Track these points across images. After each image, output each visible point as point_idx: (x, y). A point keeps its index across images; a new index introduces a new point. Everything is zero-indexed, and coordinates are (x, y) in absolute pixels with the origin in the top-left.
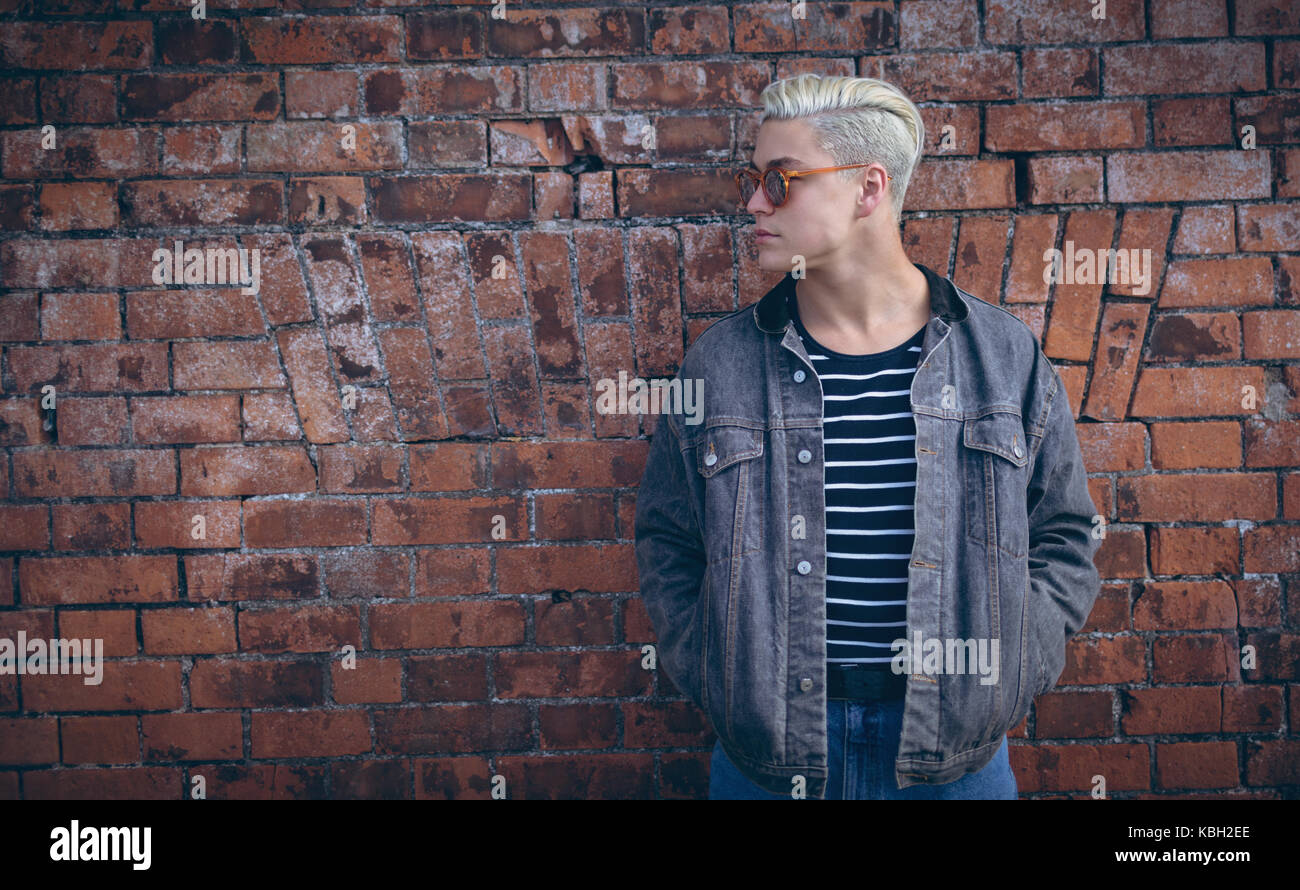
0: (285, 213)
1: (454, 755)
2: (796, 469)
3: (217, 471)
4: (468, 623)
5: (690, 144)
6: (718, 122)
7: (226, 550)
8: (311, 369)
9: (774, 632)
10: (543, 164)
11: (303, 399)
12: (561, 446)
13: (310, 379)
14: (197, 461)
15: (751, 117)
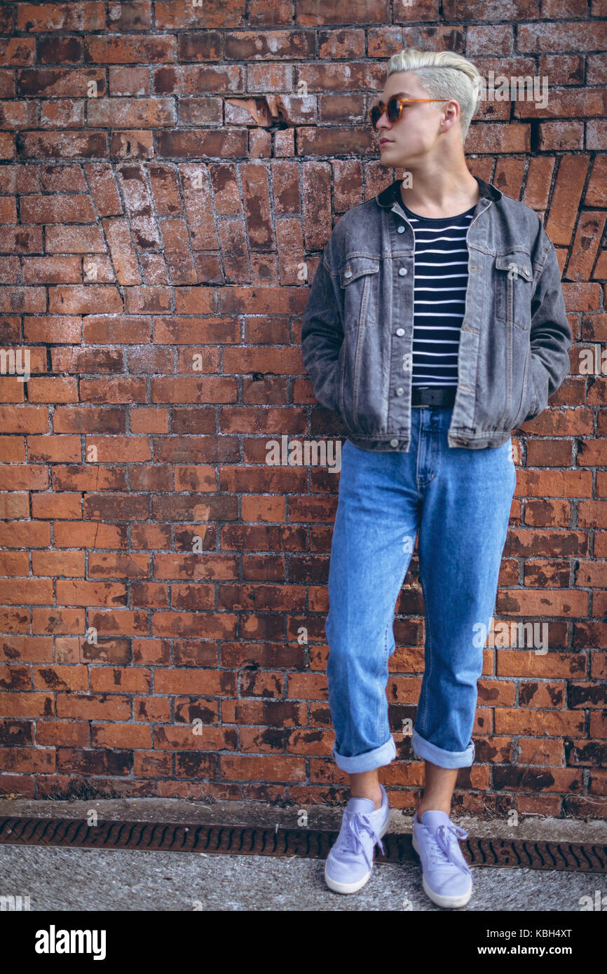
0: (108, 152)
1: (196, 464)
2: (397, 279)
3: (69, 300)
4: (206, 389)
5: (340, 113)
6: (356, 99)
7: (74, 345)
8: (121, 242)
9: (382, 366)
10: (254, 124)
11: (117, 260)
12: (260, 290)
13: (121, 248)
14: (58, 294)
15: (376, 96)
